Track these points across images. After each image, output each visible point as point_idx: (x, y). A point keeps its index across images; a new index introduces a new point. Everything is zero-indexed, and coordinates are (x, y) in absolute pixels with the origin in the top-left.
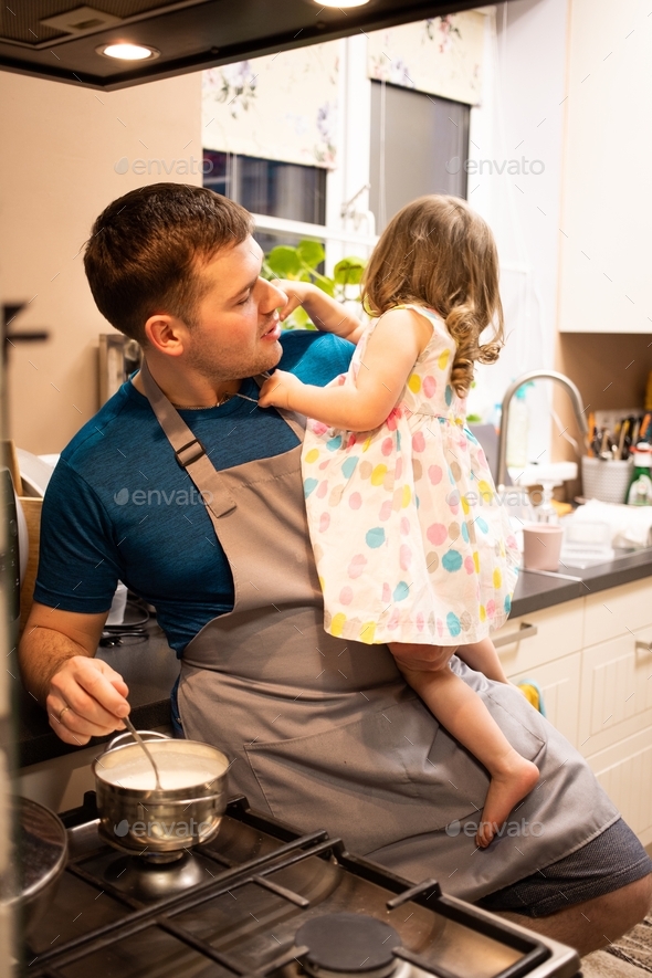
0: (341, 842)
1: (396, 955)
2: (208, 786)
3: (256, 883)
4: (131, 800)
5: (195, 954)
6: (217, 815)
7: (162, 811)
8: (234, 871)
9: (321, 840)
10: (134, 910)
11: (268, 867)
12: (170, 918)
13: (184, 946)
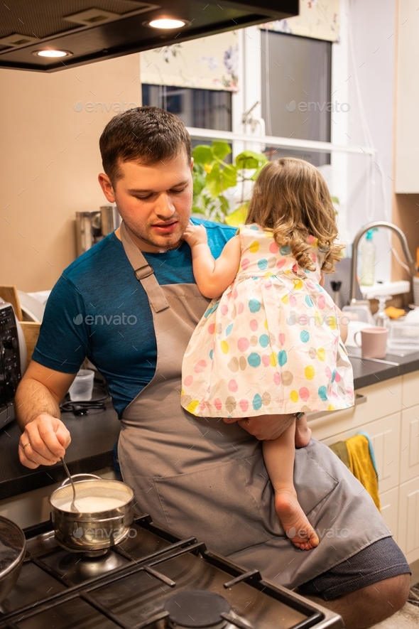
0: (204, 544)
1: (224, 619)
2: (118, 510)
3: (145, 570)
4: (71, 519)
5: (102, 616)
6: (126, 527)
7: (91, 526)
8: (133, 563)
9: (192, 542)
10: (68, 587)
11: (154, 561)
12: (88, 592)
13: (96, 611)
